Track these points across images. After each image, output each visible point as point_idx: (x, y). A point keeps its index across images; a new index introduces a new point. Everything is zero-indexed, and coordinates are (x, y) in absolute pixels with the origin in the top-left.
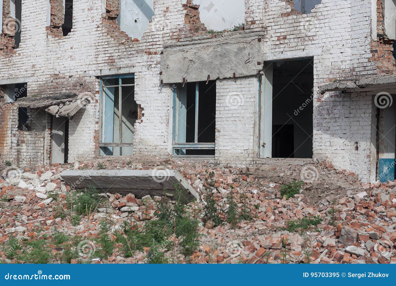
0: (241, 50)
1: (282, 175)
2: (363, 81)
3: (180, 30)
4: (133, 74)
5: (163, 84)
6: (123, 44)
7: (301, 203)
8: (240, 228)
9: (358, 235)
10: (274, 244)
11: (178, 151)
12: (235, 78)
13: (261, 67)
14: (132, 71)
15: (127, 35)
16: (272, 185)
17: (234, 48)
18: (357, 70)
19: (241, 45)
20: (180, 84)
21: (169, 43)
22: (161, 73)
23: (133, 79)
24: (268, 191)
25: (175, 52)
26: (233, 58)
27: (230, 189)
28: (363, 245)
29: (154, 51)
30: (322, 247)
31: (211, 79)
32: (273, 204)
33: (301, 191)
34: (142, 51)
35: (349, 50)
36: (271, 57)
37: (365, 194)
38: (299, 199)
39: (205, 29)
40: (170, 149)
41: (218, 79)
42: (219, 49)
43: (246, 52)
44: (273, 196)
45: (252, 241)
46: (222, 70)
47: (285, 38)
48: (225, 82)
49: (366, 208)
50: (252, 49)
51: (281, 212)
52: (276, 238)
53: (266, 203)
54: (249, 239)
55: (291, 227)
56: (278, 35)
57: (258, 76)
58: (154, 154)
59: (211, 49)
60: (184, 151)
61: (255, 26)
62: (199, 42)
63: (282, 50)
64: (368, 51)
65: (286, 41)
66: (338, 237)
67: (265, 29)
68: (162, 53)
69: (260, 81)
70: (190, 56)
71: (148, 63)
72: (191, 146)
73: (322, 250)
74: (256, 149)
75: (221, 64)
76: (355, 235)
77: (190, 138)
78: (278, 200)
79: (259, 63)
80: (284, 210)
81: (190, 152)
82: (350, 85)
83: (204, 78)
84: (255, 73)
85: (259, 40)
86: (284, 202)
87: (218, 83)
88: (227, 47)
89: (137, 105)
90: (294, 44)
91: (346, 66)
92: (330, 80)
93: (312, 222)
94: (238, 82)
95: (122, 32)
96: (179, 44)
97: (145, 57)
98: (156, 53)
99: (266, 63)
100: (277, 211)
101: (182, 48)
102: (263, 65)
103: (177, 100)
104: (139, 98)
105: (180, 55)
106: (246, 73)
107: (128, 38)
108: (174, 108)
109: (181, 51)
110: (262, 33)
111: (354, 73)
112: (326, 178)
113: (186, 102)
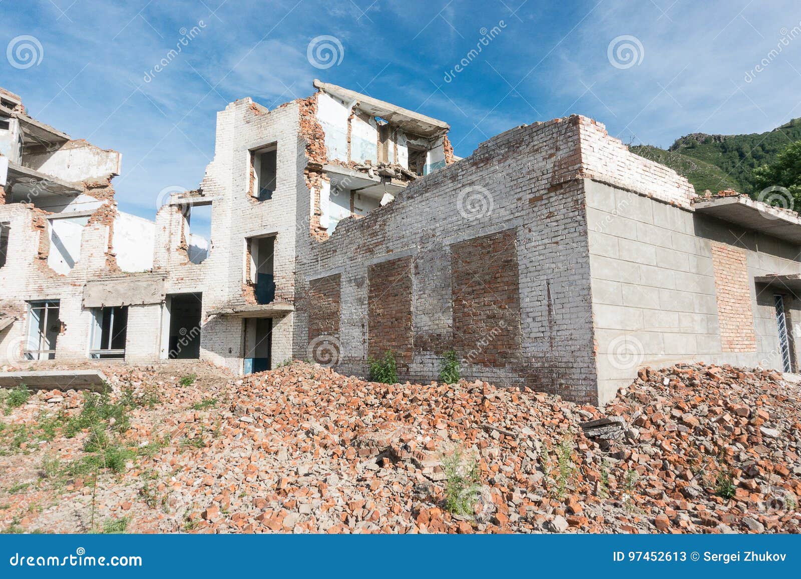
0: (149, 285)
1: (178, 371)
2: (238, 309)
3: (101, 270)
4: (59, 300)
5: (84, 308)
6: (51, 277)
7: (196, 390)
8: (156, 409)
9: (247, 409)
10: (189, 420)
11: (93, 356)
12: (143, 305)
13: (164, 298)
14: (58, 297)
15: (54, 272)
16: (173, 378)
17: (144, 284)
18: (232, 301)
19: (150, 283)
20: (100, 308)
21: (92, 278)
22: (83, 300)
23: (59, 303)
24: (170, 382)
25: (97, 285)
26: (143, 291)
27: (141, 382)
28: (251, 415)
29: (78, 284)
30: (223, 419)
31: (125, 305)
32: (175, 391)
33: (195, 381)
34: (68, 283)
35: (227, 289)
36: (171, 292)
37: (242, 381)
38: (195, 387)
39: (120, 271)
40: (88, 355)
41: (131, 305)
42: (132, 285)
43: (153, 287)
44: (175, 386)
45: (171, 419)
46: (134, 299)
47: (182, 279)
48: (135, 308)
49: (246, 391)
50: (157, 285)
51: (182, 397)
52: (189, 414)
53: (169, 391)
54: (168, 417)
55: (196, 407)
56: (177, 277)
57: (161, 304)
58: (73, 358)
59: (126, 284)
60: (98, 356)
61: (160, 270)
62: (116, 279)
63: (180, 287)
64: (240, 290)
65: (183, 281)
66: (233, 412)
67: (167, 272)
68: (85, 285)
69: (162, 307)
70: (108, 288)
71: (73, 292)
72: (105, 352)
73: (223, 421)
74: (158, 353)
75: (133, 295)
76: (245, 410)
77: (104, 345)
78: (179, 388)
79: (162, 295)
80: (185, 395)
81: (102, 356)
82: (230, 311)
83: (119, 304)
84: (159, 302)
85: (163, 280)
86: (183, 389)
87: (129, 308)
88: (139, 283)
89: (61, 322)
90: (188, 284)
91: (225, 299)
92: (214, 308)
93: (210, 402)
94: (146, 307)
95: (51, 269)
96: (100, 279)
97: (71, 288)
98: (80, 285)
99: (167, 295)
100: (179, 396)
101: (103, 282)
102: (165, 296)
103: (96, 321)
104: (62, 317)
105: (101, 287)
106: (152, 302)
107: (56, 275)
108: (93, 325)
109: (101, 284)
110: (165, 275)
111: (230, 304)
112: (210, 372)
113: (102, 322)
